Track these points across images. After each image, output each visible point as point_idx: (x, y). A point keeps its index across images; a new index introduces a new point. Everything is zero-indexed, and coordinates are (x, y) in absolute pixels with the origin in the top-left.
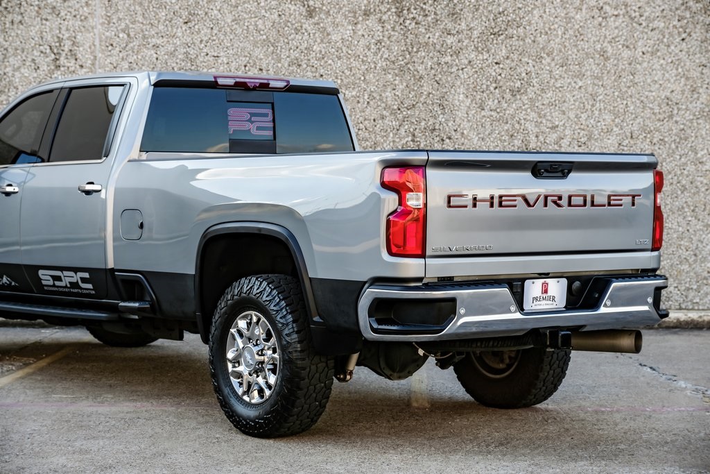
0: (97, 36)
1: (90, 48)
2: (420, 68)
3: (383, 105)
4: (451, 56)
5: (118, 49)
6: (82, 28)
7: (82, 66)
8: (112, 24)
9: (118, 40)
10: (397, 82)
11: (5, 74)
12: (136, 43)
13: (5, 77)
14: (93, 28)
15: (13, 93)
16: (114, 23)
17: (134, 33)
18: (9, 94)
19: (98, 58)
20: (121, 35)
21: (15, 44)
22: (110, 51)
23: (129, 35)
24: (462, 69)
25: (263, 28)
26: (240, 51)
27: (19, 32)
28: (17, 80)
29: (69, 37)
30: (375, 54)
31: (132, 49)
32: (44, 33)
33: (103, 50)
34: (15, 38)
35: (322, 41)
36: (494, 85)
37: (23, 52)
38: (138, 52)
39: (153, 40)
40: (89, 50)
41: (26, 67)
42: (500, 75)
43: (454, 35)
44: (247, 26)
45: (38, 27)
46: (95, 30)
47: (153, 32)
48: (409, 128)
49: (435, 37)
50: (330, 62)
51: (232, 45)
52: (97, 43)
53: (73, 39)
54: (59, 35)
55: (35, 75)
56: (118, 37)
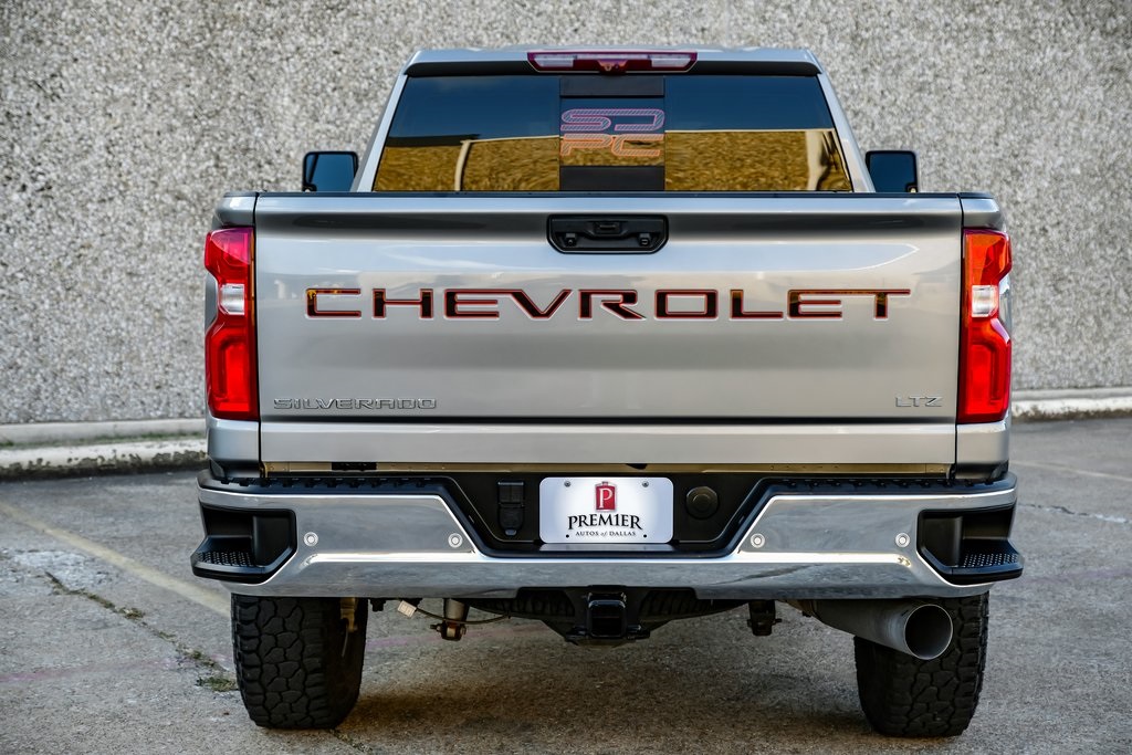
2: (227, 55)
3: (172, 110)
4: (272, 38)
10: (192, 75)
24: (287, 59)
30: (159, 29)
36: (332, 85)
42: (340, 70)
43: (275, 7)
48: (211, 146)
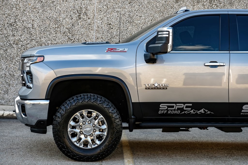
0: (95, 7)
1: (93, 11)
5: (103, 12)
6: (89, 4)
7: (89, 18)
8: (101, 3)
11: (59, 20)
12: (110, 10)
13: (60, 21)
15: (62, 28)
16: (102, 2)
17: (109, 6)
18: (61, 28)
19: (95, 15)
20: (104, 7)
21: (64, 9)
22: (100, 13)
23: (107, 7)
25: (159, 6)
26: (149, 14)
27: (66, 5)
28: (64, 23)
29: (85, 7)
31: (109, 12)
32: (75, 5)
33: (97, 12)
34: (64, 7)
37: (67, 12)
38: (111, 13)
39: (117, 9)
40: (92, 12)
41: (68, 18)
44: (153, 5)
45: (73, 3)
46: (95, 5)
47: (117, 6)
51: (147, 12)
52: (95, 10)
53: (86, 8)
54: (81, 6)
55: (71, 21)
56: (104, 8)
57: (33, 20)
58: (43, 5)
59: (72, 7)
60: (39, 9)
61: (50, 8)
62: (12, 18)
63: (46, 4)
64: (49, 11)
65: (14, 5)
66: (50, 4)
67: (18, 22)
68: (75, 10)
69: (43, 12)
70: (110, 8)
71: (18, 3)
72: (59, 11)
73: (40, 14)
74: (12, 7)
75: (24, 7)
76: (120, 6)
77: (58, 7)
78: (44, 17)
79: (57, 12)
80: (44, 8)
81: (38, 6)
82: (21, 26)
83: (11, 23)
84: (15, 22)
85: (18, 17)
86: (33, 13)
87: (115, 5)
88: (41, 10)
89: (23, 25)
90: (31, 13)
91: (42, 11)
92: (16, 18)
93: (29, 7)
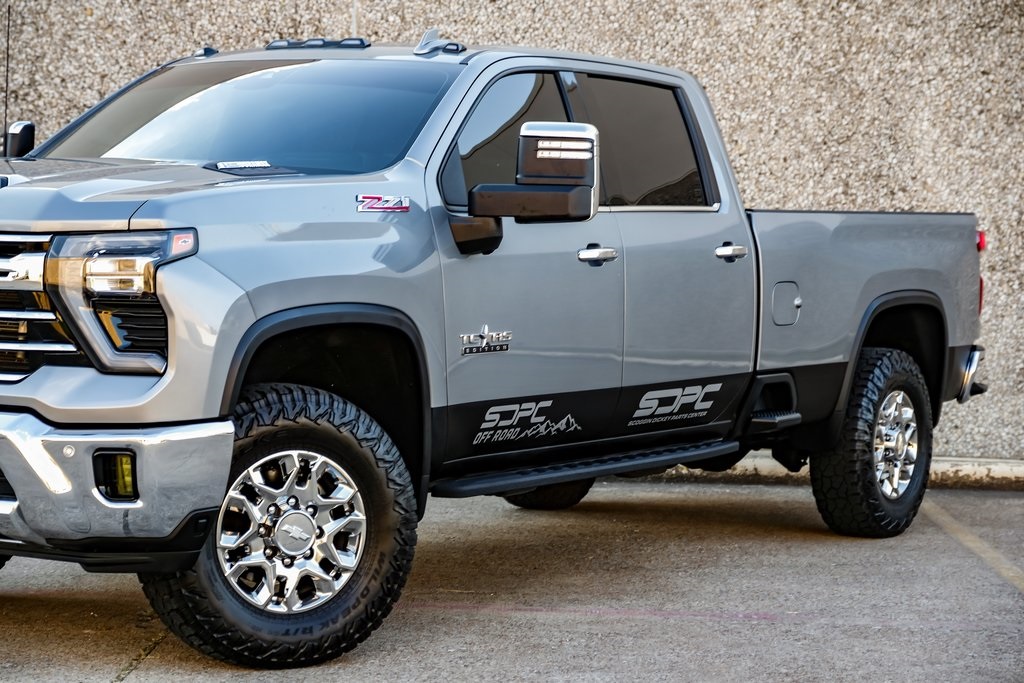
0: (354, 19)
2: (862, 79)
3: (800, 136)
4: (912, 59)
6: (330, 5)
9: (386, 25)
10: (823, 100)
12: (415, 30)
14: (347, 6)
17: (412, 15)
20: (391, 19)
21: (226, 29)
23: (403, 19)
24: (929, 81)
25: (614, 11)
26: (576, 46)
27: (233, 10)
29: (310, 19)
30: (791, 55)
32: (272, 13)
34: (226, 19)
35: (707, 33)
36: (979, 107)
37: (239, 42)
39: (442, 27)
42: (989, 91)
43: (917, 27)
44: (590, 8)
46: (351, 10)
47: (442, 15)
48: (840, 173)
49: (886, 30)
50: (718, 66)
51: (565, 38)
53: (317, 23)
54: (295, 16)
56: (387, 21)
57: (103, 77)
58: (141, 13)
59: (259, 22)
60: (127, 28)
61: (170, 24)
62: (21, 66)
63: (153, 8)
64: (167, 39)
65: (26, 15)
66: (171, 8)
67: (43, 82)
68: (273, 34)
69: (142, 44)
70: (415, 23)
71: (44, 8)
72: (206, 37)
73: (130, 51)
74: (19, 22)
75: (65, 22)
76: (456, 12)
77: (205, 22)
78: (146, 64)
79: (198, 39)
80: (148, 25)
81: (120, 19)
82: (54, 101)
83: (14, 88)
84: (33, 83)
85: (45, 64)
86: (103, 48)
87: (434, 10)
88: (135, 35)
89: (62, 94)
90: (95, 48)
91: (139, 40)
92: (34, 69)
93: (86, 23)
